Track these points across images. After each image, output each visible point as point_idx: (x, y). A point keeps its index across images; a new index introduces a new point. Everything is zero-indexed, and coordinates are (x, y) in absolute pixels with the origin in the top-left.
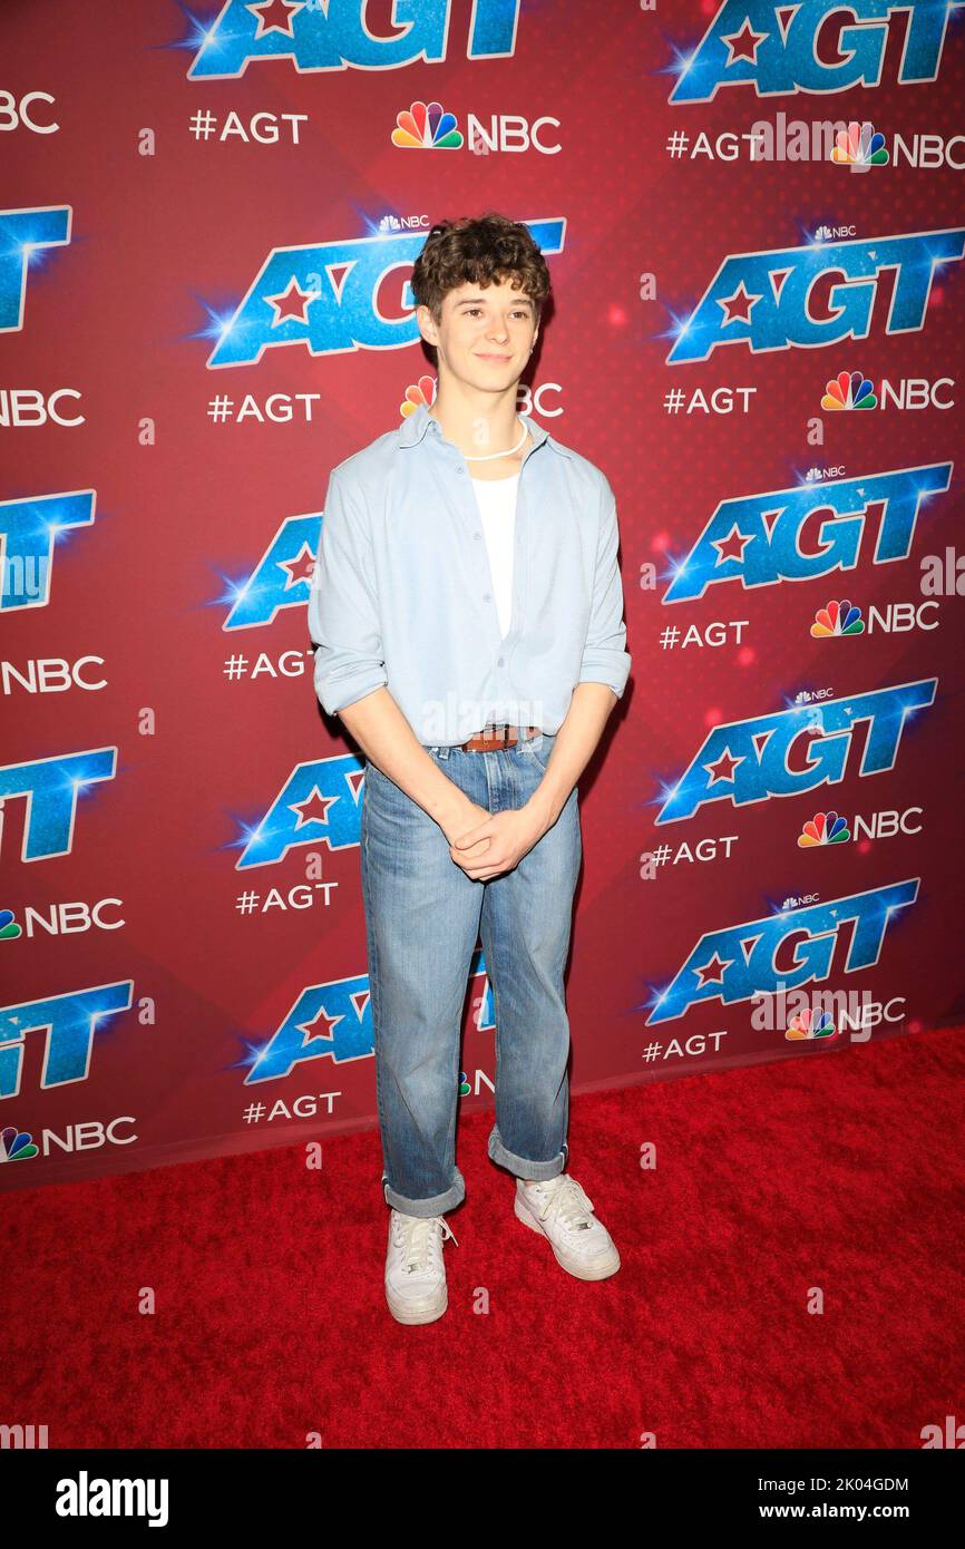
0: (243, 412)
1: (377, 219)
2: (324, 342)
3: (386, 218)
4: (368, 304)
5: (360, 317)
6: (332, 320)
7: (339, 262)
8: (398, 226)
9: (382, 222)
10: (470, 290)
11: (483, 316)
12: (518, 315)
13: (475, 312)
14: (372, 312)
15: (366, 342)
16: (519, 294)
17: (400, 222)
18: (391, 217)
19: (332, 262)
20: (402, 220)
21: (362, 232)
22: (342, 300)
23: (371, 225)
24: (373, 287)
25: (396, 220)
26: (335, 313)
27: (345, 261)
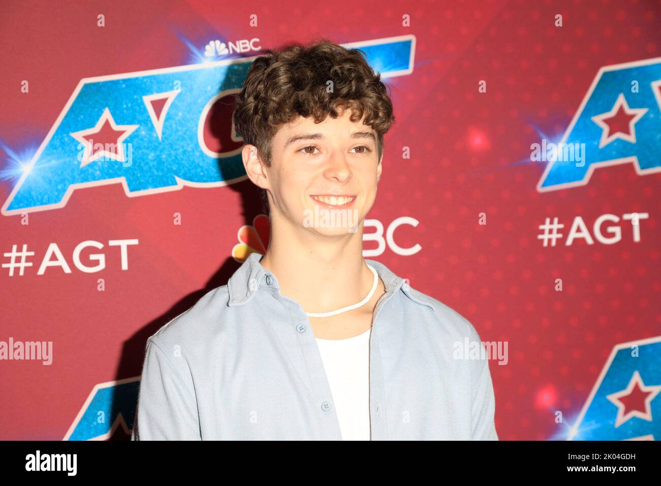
0: (46, 263)
1: (201, 44)
2: (142, 181)
3: (212, 43)
4: (193, 137)
5: (185, 152)
6: (152, 156)
7: (158, 92)
8: (226, 52)
9: (207, 47)
10: (304, 125)
11: (320, 152)
12: (360, 149)
13: (310, 149)
14: (197, 145)
15: (191, 180)
16: (360, 126)
17: (227, 47)
18: (218, 42)
19: (152, 93)
20: (230, 44)
21: (185, 59)
22: (163, 133)
23: (193, 49)
24: (198, 119)
25: (223, 45)
26: (156, 148)
27: (166, 91)
